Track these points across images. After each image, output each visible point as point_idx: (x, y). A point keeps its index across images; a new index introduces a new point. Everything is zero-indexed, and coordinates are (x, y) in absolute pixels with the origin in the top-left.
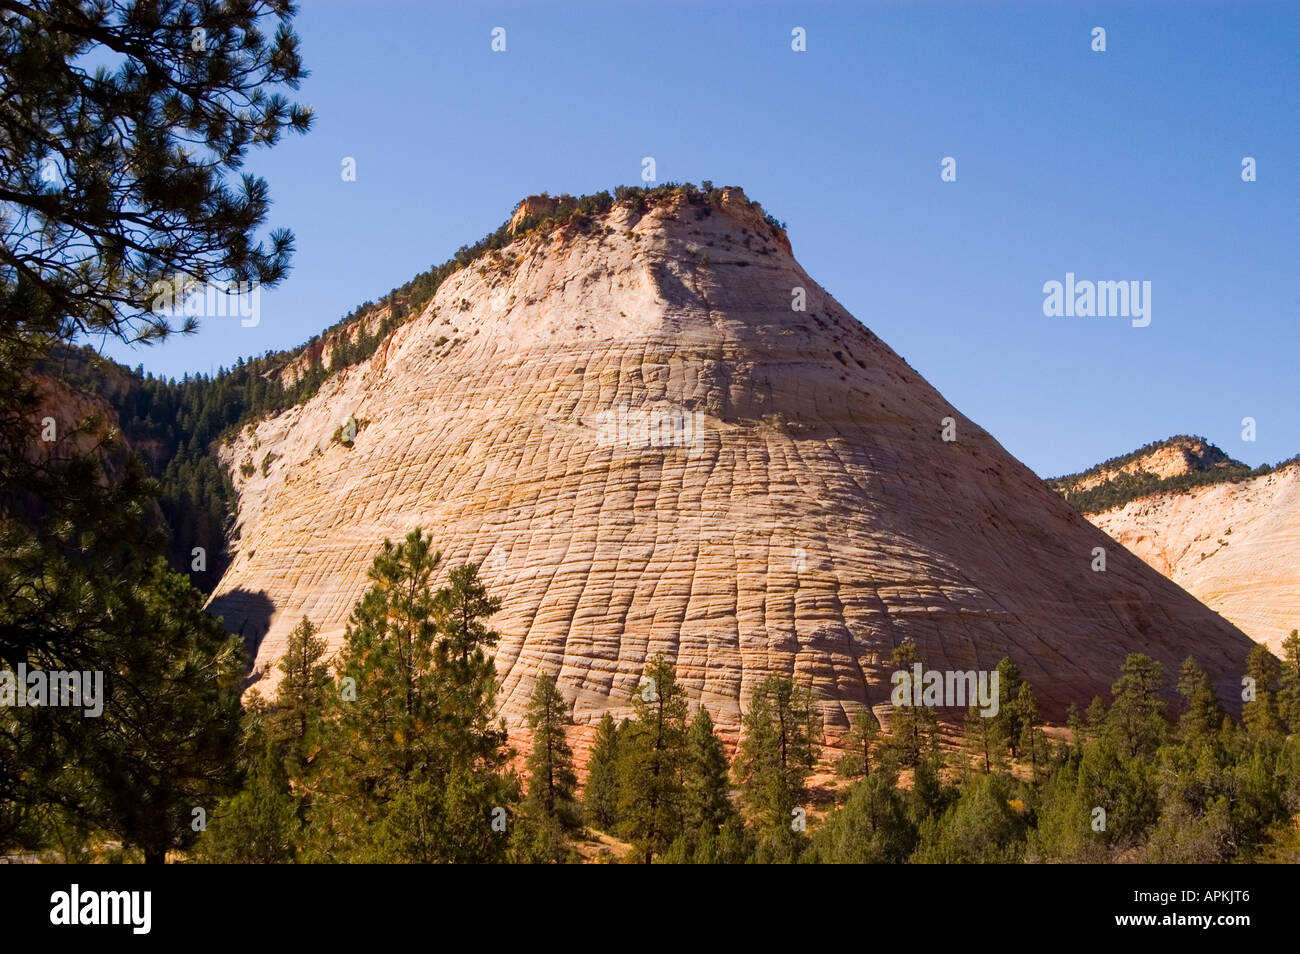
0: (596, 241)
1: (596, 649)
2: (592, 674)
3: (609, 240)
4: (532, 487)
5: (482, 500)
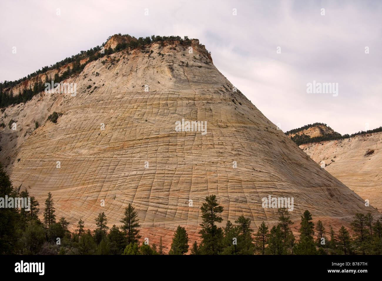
0: (148, 55)
1: (160, 201)
2: (160, 210)
3: (152, 55)
4: (131, 143)
5: (113, 146)
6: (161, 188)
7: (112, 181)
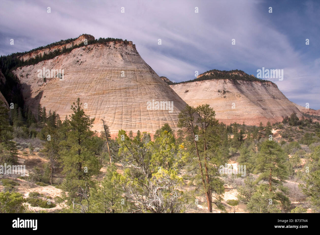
0: (108, 48)
1: (128, 120)
2: (128, 124)
3: (111, 48)
4: (108, 91)
5: (98, 92)
6: (127, 113)
7: (101, 110)
